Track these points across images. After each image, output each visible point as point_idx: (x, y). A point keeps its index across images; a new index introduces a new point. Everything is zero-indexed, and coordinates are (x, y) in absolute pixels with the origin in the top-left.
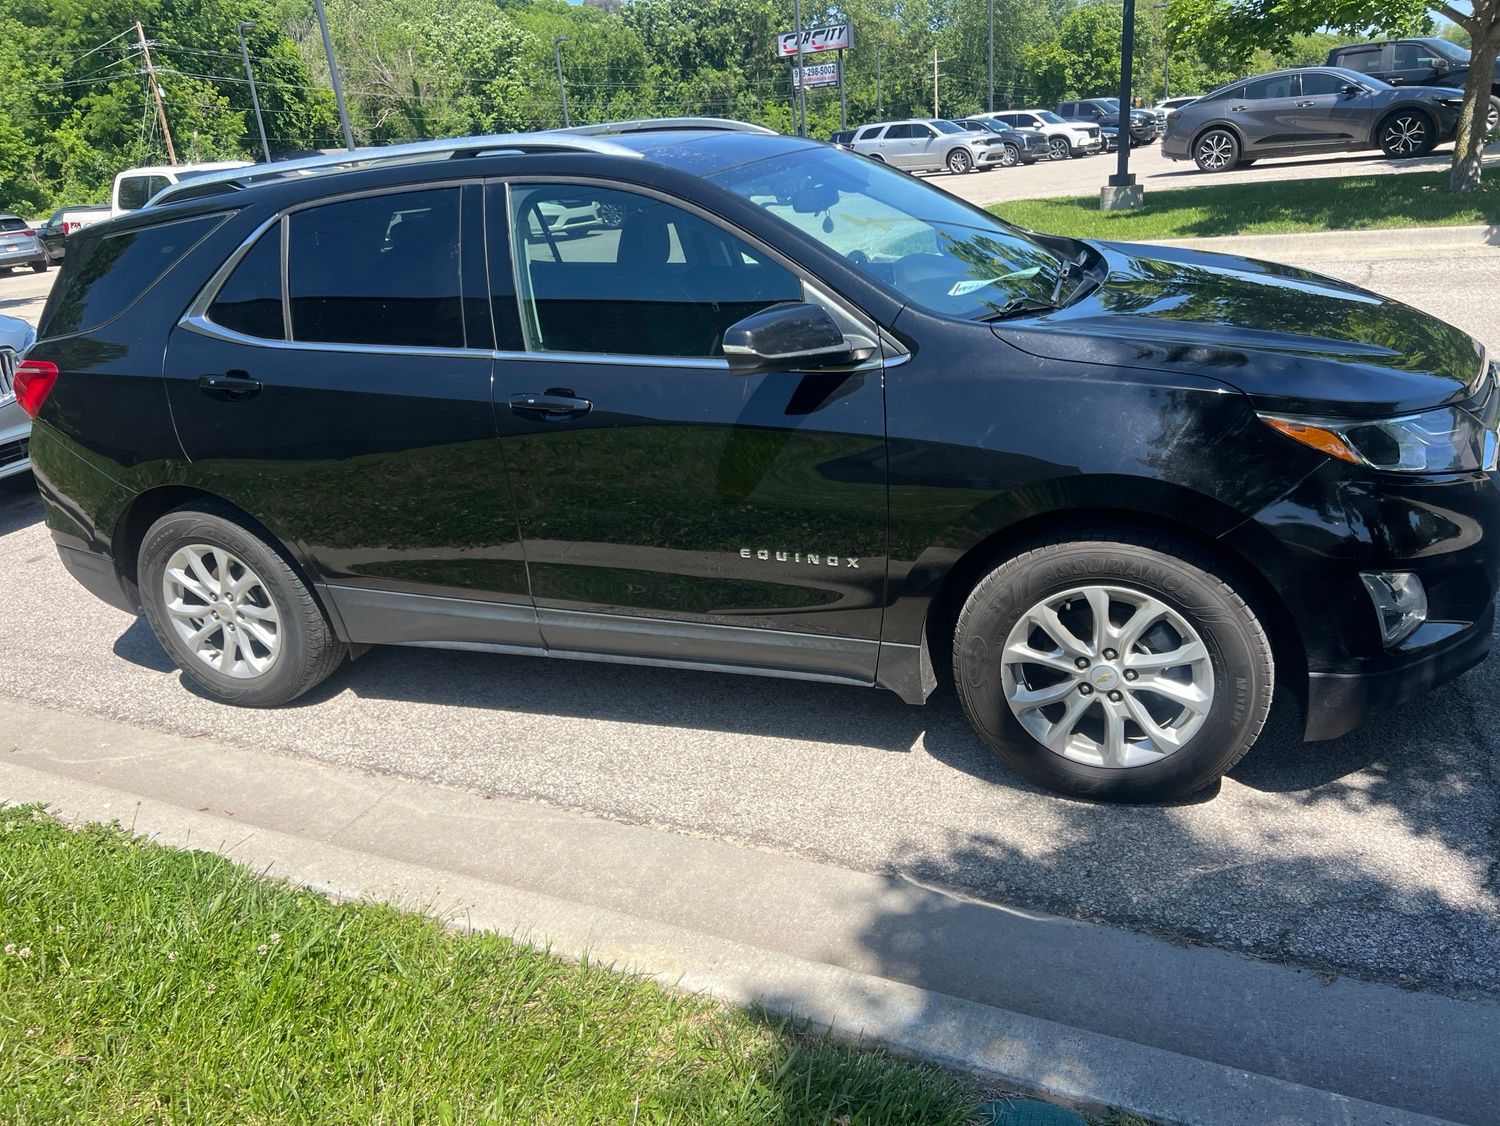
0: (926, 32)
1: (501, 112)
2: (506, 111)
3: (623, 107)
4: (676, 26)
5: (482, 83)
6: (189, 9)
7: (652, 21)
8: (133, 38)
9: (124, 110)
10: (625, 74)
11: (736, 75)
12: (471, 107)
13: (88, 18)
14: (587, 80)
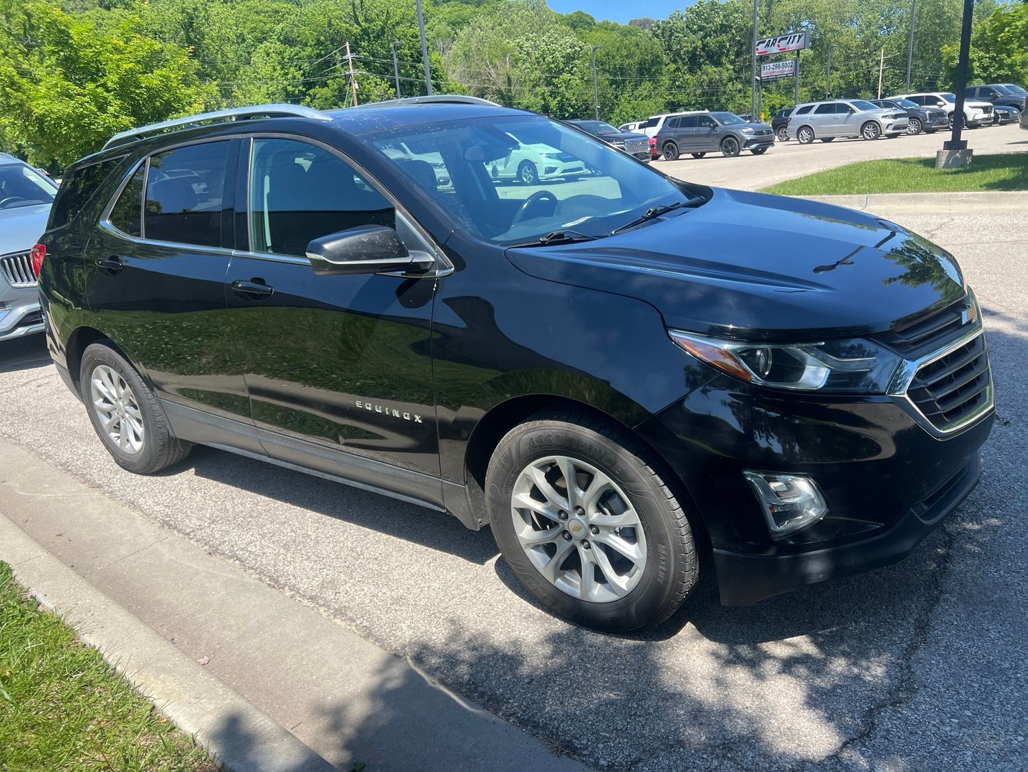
0: (876, 37)
1: (563, 96)
2: (567, 96)
3: (645, 93)
4: (688, 37)
5: (553, 77)
6: (378, 34)
7: (672, 34)
8: (343, 52)
9: (334, 96)
10: (649, 71)
11: (728, 70)
12: (543, 94)
13: (318, 40)
14: (622, 75)
